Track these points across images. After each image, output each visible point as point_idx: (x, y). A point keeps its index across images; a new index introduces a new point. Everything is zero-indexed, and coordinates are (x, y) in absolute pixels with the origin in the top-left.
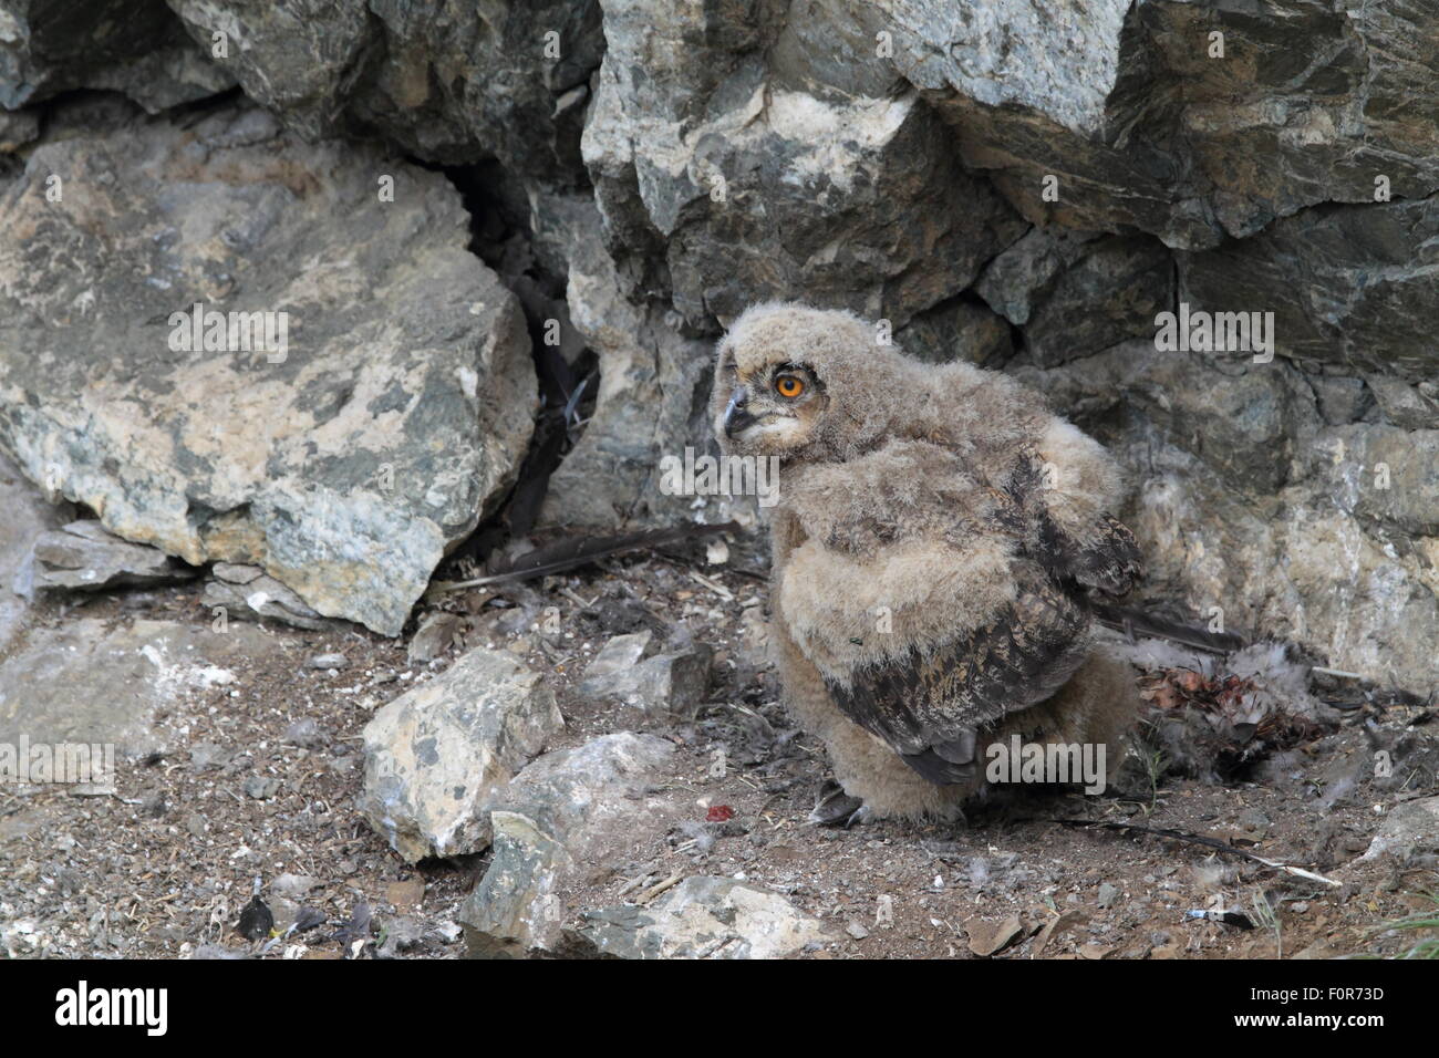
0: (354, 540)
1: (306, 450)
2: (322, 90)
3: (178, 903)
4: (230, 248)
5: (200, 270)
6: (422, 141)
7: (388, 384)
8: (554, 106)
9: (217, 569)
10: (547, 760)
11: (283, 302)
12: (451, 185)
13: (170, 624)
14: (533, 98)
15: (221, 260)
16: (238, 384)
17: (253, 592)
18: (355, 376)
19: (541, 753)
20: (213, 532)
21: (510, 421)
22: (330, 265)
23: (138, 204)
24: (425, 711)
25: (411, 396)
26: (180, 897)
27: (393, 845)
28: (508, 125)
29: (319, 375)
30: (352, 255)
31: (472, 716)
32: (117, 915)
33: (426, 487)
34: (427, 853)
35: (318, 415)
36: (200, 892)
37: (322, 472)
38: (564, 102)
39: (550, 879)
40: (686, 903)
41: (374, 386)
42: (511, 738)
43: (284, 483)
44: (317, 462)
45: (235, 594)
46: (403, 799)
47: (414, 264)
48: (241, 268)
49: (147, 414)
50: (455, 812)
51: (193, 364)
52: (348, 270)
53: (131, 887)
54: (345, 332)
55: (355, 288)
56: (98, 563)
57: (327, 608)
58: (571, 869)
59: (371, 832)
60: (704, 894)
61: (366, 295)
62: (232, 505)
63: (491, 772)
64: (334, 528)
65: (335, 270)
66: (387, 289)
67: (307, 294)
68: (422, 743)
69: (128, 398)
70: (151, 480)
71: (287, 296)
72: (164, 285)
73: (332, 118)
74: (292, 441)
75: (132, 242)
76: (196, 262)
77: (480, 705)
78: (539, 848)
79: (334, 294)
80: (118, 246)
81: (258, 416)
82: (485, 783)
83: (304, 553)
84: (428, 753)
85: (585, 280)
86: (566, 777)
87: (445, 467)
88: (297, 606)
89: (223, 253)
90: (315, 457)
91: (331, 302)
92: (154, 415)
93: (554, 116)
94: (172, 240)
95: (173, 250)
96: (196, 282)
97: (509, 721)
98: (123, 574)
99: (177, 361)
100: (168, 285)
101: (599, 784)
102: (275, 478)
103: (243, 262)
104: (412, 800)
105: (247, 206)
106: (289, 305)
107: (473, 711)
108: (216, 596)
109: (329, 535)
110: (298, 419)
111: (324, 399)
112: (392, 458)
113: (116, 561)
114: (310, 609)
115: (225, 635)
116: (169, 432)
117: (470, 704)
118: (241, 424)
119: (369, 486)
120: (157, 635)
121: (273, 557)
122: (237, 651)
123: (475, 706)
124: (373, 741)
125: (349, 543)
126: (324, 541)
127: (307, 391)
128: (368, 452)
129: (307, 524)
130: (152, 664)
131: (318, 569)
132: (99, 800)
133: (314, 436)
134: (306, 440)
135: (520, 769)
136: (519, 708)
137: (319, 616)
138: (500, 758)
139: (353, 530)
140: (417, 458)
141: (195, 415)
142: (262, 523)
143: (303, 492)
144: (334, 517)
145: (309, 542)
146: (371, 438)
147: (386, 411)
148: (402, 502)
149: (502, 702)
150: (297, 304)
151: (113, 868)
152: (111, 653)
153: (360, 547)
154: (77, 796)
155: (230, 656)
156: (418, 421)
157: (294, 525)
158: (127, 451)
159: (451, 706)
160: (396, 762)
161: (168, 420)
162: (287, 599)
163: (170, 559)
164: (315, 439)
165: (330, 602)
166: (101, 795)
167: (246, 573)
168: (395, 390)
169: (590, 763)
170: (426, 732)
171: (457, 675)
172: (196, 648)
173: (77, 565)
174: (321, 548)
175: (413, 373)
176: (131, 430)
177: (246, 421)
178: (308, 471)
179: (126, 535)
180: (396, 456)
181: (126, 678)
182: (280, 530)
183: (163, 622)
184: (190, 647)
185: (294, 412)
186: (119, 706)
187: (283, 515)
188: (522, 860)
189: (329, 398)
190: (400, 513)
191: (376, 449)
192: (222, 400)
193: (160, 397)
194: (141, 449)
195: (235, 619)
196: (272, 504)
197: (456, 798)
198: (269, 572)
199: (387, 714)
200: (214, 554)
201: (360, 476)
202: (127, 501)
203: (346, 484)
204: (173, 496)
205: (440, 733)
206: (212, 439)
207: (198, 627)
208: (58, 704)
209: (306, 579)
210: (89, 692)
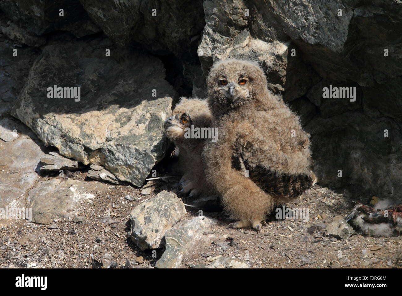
0: (130, 160)
1: (118, 134)
2: (125, 33)
3: (77, 259)
4: (98, 76)
5: (90, 82)
6: (153, 48)
7: (141, 116)
8: (191, 40)
9: (92, 166)
10: (181, 223)
11: (113, 92)
12: (161, 61)
13: (78, 181)
14: (185, 37)
15: (96, 80)
16: (99, 115)
17: (101, 173)
18: (132, 114)
19: (180, 221)
20: (91, 156)
22: (126, 82)
23: (73, 63)
24: (148, 208)
25: (148, 120)
26: (78, 257)
27: (138, 245)
28: (177, 45)
29: (122, 113)
30: (133, 79)
31: (161, 210)
32: (59, 262)
33: (151, 145)
34: (147, 248)
35: (121, 124)
36: (83, 256)
37: (122, 140)
38: (193, 39)
39: (181, 256)
41: (137, 116)
42: (172, 216)
43: (112, 143)
44: (120, 137)
45: (97, 173)
46: (141, 233)
47: (150, 83)
48: (101, 82)
49: (73, 122)
50: (155, 236)
51: (87, 109)
52: (131, 84)
54: (129, 101)
55: (133, 89)
56: (59, 163)
57: (122, 178)
58: (187, 254)
59: (132, 241)
60: (224, 262)
61: (136, 91)
62: (96, 148)
63: (166, 226)
64: (125, 156)
65: (128, 84)
66: (142, 90)
67: (120, 90)
68: (146, 217)
69: (68, 117)
70: (74, 141)
73: (128, 41)
74: (113, 131)
75: (71, 73)
76: (89, 80)
77: (163, 207)
78: (178, 247)
79: (128, 91)
80: (67, 75)
81: (105, 124)
82: (164, 229)
83: (116, 163)
84: (148, 220)
85: (197, 89)
86: (186, 228)
87: (156, 140)
88: (114, 177)
89: (96, 78)
90: (120, 136)
91: (126, 92)
92: (75, 122)
93: (190, 43)
94: (83, 73)
95: (83, 77)
96: (89, 86)
97: (171, 212)
98: (65, 166)
99: (82, 108)
101: (196, 230)
102: (108, 142)
103: (102, 81)
104: (143, 233)
105: (104, 65)
106: (114, 93)
107: (161, 208)
108: (91, 174)
109: (123, 158)
110: (116, 125)
111: (123, 120)
112: (141, 137)
113: (63, 163)
114: (117, 178)
115: (93, 185)
116: (79, 127)
117: (160, 206)
118: (100, 126)
119: (135, 145)
120: (74, 184)
121: (107, 163)
122: (96, 189)
123: (162, 207)
124: (133, 216)
125: (129, 160)
126: (122, 159)
127: (118, 117)
128: (135, 135)
129: (117, 155)
130: (72, 192)
131: (120, 167)
132: (56, 230)
133: (120, 130)
134: (118, 131)
135: (174, 225)
136: (174, 208)
137: (119, 181)
138: (168, 222)
139: (130, 156)
140: (148, 137)
141: (87, 123)
142: (105, 154)
143: (116, 145)
144: (125, 153)
145: (117, 160)
146: (136, 131)
147: (140, 124)
148: (144, 150)
149: (169, 206)
150: (116, 93)
151: (59, 249)
152: (61, 188)
153: (132, 161)
154: (50, 228)
155: (94, 191)
156: (149, 127)
157: (113, 155)
158: (67, 132)
159: (155, 207)
160: (139, 222)
161: (79, 124)
162: (111, 175)
163: (78, 163)
164: (120, 131)
165: (123, 176)
166: (57, 228)
167: (99, 167)
168: (143, 118)
169: (193, 224)
170: (148, 214)
171: (157, 198)
172: (85, 188)
173: (52, 164)
174: (121, 161)
175: (148, 113)
176: (69, 126)
177: (101, 125)
178: (118, 140)
179: (66, 156)
180: (143, 136)
181: (65, 196)
182: (109, 156)
183: (76, 181)
184: (83, 188)
185: (114, 123)
186: (62, 203)
187: (110, 152)
188: (173, 251)
189: (124, 119)
190: (143, 152)
191: (137, 134)
192: (95, 119)
193: (77, 118)
194: (71, 132)
195: (96, 180)
196: (108, 148)
197: (156, 232)
198: (106, 168)
199: (137, 208)
200: (91, 162)
201: (132, 141)
202: (67, 146)
203: (128, 144)
204: (80, 145)
205: (152, 214)
206: (91, 130)
207: (86, 182)
208: (45, 202)
209: (116, 170)
210: (54, 199)
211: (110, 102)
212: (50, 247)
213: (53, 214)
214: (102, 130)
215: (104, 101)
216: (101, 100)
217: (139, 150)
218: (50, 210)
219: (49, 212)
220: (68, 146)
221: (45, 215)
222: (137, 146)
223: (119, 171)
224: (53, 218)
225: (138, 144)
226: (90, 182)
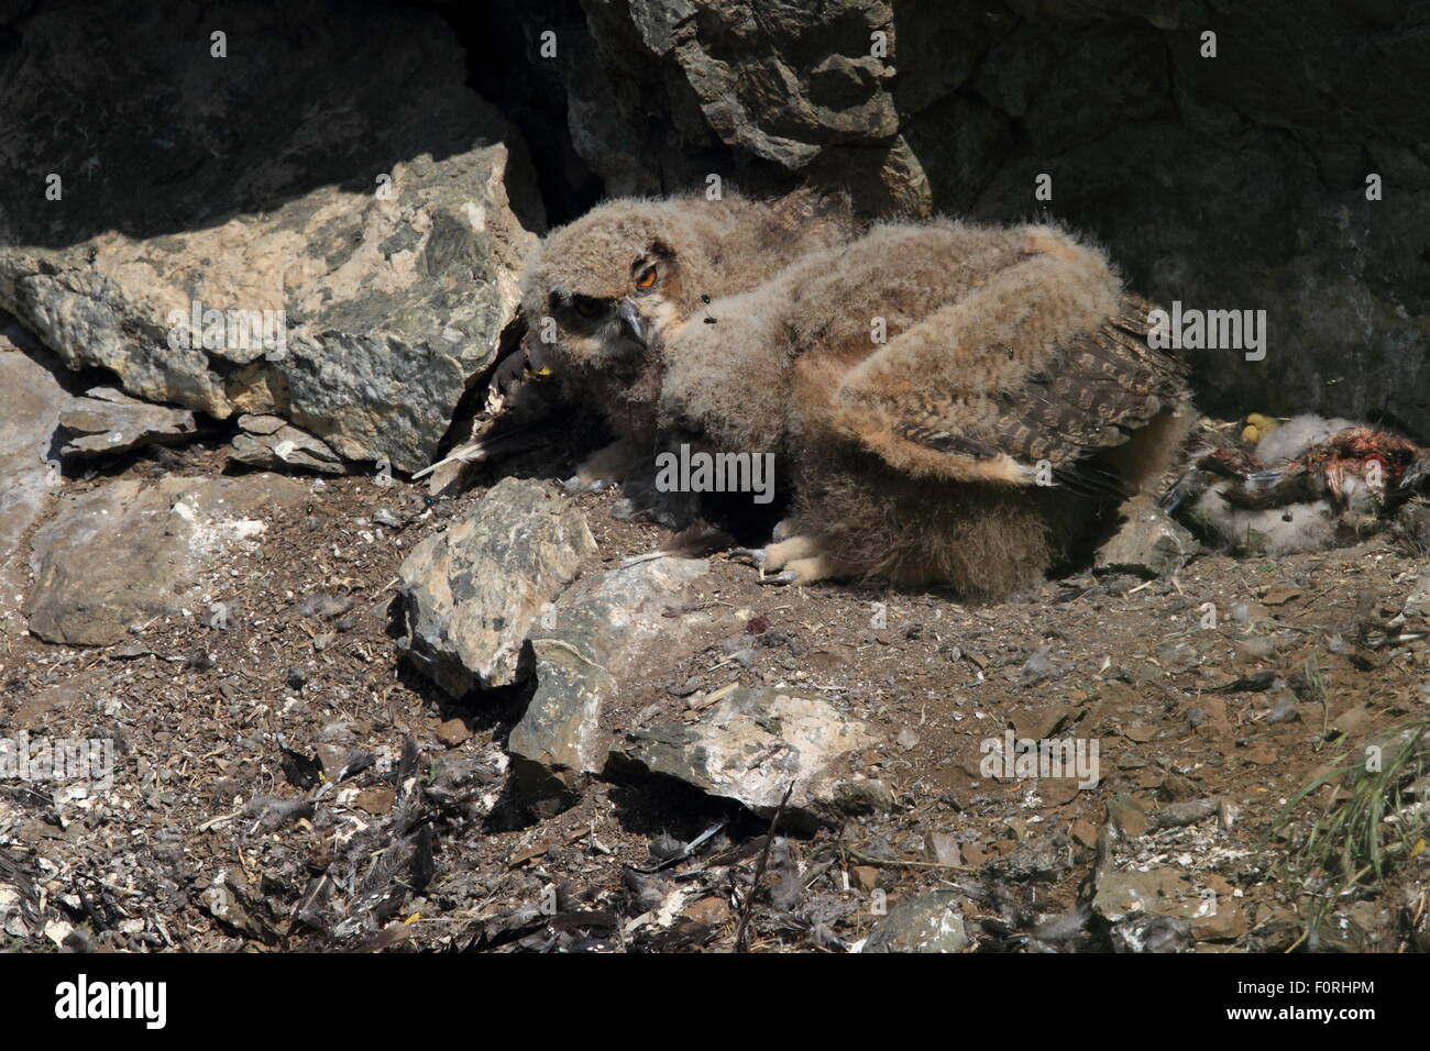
0: (377, 382)
1: (321, 296)
3: (229, 756)
4: (231, 102)
5: (202, 127)
7: (397, 225)
9: (242, 422)
10: (583, 584)
11: (288, 152)
12: (444, 24)
13: (201, 480)
15: (222, 115)
16: (249, 237)
17: (280, 441)
18: (364, 220)
19: (577, 578)
20: (235, 385)
21: (521, 251)
22: (329, 112)
23: (136, 67)
24: (458, 546)
25: (422, 234)
26: (230, 750)
27: (437, 682)
29: (328, 222)
30: (352, 99)
31: (506, 548)
32: (167, 774)
33: (443, 323)
34: (472, 686)
35: (330, 261)
36: (250, 743)
37: (339, 317)
39: (595, 703)
40: (731, 716)
41: (383, 227)
42: (546, 566)
43: (303, 331)
44: (332, 308)
45: (263, 444)
46: (444, 636)
47: (414, 104)
48: (243, 121)
49: (160, 274)
50: (495, 643)
51: (202, 221)
52: (349, 115)
53: (180, 745)
55: (358, 133)
56: (125, 425)
57: (355, 451)
58: (615, 691)
59: (414, 670)
60: (749, 705)
61: (368, 139)
62: (252, 357)
63: (529, 601)
64: (357, 372)
65: (337, 116)
66: (389, 131)
67: (310, 142)
68: (457, 578)
69: (140, 259)
71: (291, 146)
72: (168, 144)
74: (306, 288)
75: (133, 103)
76: (199, 119)
77: (512, 535)
78: (581, 672)
79: (337, 140)
80: (120, 110)
81: (272, 266)
82: (522, 614)
83: (327, 399)
84: (463, 588)
85: (581, 104)
86: (602, 599)
87: (460, 302)
88: (326, 451)
89: (224, 108)
90: (331, 302)
91: (335, 147)
92: (168, 273)
94: (172, 99)
95: (175, 109)
96: (200, 139)
97: (542, 549)
98: (150, 433)
99: (186, 217)
100: (172, 144)
101: (636, 605)
102: (293, 328)
103: (245, 116)
104: (452, 635)
106: (292, 155)
107: (506, 542)
108: (244, 448)
109: (351, 379)
110: (310, 266)
111: (335, 245)
112: (406, 298)
113: (140, 421)
114: (337, 454)
115: (255, 486)
116: (184, 289)
117: (502, 535)
118: (254, 276)
119: (386, 327)
120: (187, 491)
121: (297, 405)
122: (269, 502)
123: (507, 537)
124: (409, 579)
125: (371, 385)
126: (346, 385)
127: (318, 238)
128: (383, 294)
129: (328, 370)
130: (184, 521)
131: (342, 414)
132: (142, 661)
133: (328, 282)
134: (320, 286)
135: (557, 596)
136: (552, 535)
137: (346, 460)
138: (537, 587)
139: (374, 372)
140: (431, 296)
141: (209, 271)
142: (283, 372)
143: (321, 338)
144: (355, 360)
145: (331, 387)
146: (385, 279)
147: (398, 252)
148: (420, 341)
149: (534, 531)
150: (300, 153)
151: (161, 727)
152: (143, 513)
153: (383, 387)
154: (120, 658)
155: (261, 507)
156: (429, 258)
157: (315, 371)
158: (143, 312)
159: (484, 539)
160: (433, 599)
161: (182, 277)
162: (314, 445)
163: (194, 415)
164: (329, 285)
165: (357, 445)
166: (144, 655)
167: (271, 422)
168: (405, 229)
169: (626, 585)
170: (461, 566)
171: (487, 508)
172: (226, 501)
173: (103, 429)
174: (344, 392)
175: (420, 211)
176: (146, 291)
177: (260, 272)
178: (324, 317)
179: (150, 394)
180: (411, 295)
181: (160, 537)
182: (301, 379)
183: (191, 479)
184: (221, 501)
185: (306, 260)
186: (155, 564)
187: (303, 363)
188: (566, 686)
189: (339, 243)
190: (420, 352)
191: (390, 290)
192: (234, 254)
193: (172, 256)
194: (158, 310)
195: (264, 470)
196: (292, 353)
197: (495, 630)
198: (295, 421)
199: (421, 552)
200: (238, 407)
201: (377, 317)
202: (147, 361)
203: (362, 327)
204: (192, 352)
205: (475, 566)
206: (227, 293)
207: (228, 480)
208: (94, 568)
209: (331, 425)
210: (124, 554)
211: (283, 187)
212: (129, 724)
213: (126, 605)
214: (266, 290)
215: (259, 188)
216: (250, 186)
217: (404, 345)
218: (112, 595)
219: (112, 602)
220: (151, 360)
221: (98, 615)
222: (396, 332)
223: (343, 426)
224: (129, 620)
225: (396, 323)
226: (242, 479)
